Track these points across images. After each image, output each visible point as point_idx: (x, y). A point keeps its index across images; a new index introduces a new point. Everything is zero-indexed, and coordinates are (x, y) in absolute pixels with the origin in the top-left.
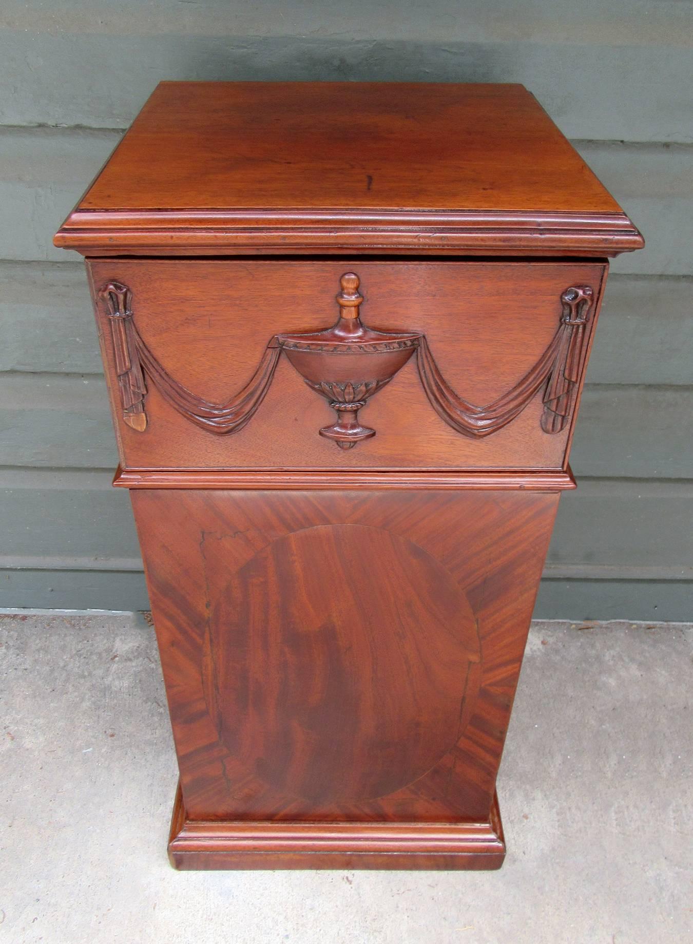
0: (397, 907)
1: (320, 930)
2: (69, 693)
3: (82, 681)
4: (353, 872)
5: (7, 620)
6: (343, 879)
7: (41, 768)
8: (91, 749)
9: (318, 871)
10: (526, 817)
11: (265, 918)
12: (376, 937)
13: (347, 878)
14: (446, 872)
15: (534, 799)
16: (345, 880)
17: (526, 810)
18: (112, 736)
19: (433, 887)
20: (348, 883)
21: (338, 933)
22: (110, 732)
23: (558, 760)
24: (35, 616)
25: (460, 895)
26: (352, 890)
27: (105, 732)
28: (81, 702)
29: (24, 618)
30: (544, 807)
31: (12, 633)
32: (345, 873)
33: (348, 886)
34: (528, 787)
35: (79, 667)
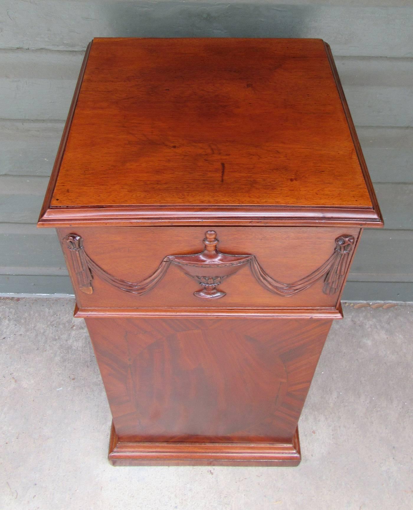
0: (239, 489)
1: (195, 503)
2: (47, 351)
3: (55, 343)
4: (214, 467)
5: (8, 301)
6: (208, 471)
7: (33, 401)
8: (62, 388)
9: (194, 467)
10: (314, 432)
11: (164, 496)
12: (226, 508)
13: (210, 471)
14: (266, 468)
15: (319, 421)
16: (209, 472)
17: (314, 428)
18: (73, 379)
19: (259, 477)
20: (211, 474)
21: (205, 505)
22: (72, 377)
23: (335, 395)
24: (24, 298)
25: (275, 482)
26: (213, 478)
27: (70, 377)
28: (55, 357)
29: (18, 299)
30: (325, 426)
31: (11, 310)
32: (210, 468)
33: (210, 476)
34: (316, 413)
35: (52, 333)
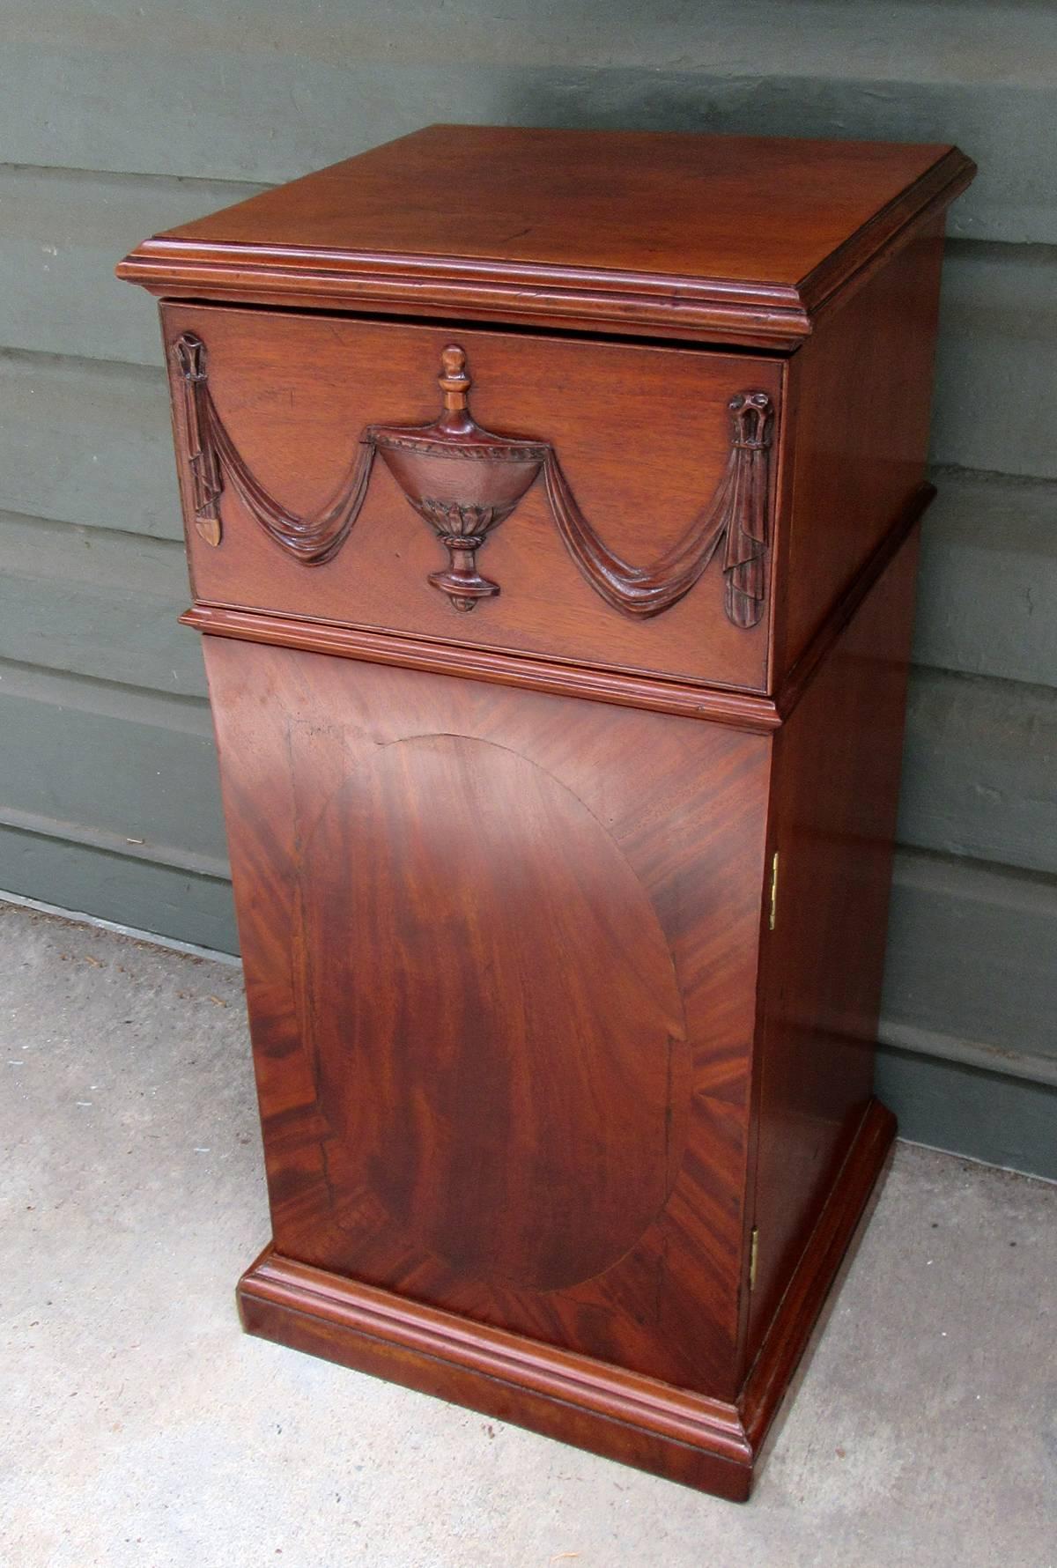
0: (548, 1493)
1: (412, 1478)
2: (212, 1073)
3: (239, 1062)
4: (504, 1424)
5: (174, 958)
6: (484, 1427)
7: (130, 1153)
8: (207, 1150)
9: (451, 1406)
10: (841, 1453)
11: (340, 1434)
12: (490, 1518)
13: (490, 1429)
14: (653, 1478)
15: (872, 1434)
16: (487, 1429)
17: (848, 1445)
18: (245, 1142)
19: (621, 1489)
20: (488, 1436)
21: (438, 1492)
22: (244, 1136)
23: (954, 1396)
24: (214, 962)
25: (660, 1516)
26: (490, 1446)
27: (238, 1135)
28: (224, 1088)
29: (199, 961)
30: (884, 1451)
31: (172, 976)
32: (493, 1422)
33: (487, 1439)
34: (873, 1414)
35: (243, 1044)
